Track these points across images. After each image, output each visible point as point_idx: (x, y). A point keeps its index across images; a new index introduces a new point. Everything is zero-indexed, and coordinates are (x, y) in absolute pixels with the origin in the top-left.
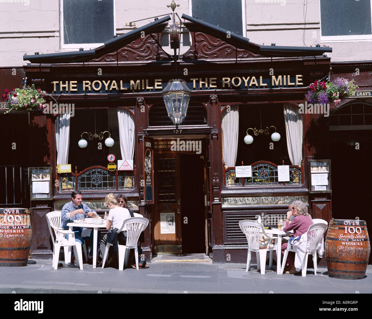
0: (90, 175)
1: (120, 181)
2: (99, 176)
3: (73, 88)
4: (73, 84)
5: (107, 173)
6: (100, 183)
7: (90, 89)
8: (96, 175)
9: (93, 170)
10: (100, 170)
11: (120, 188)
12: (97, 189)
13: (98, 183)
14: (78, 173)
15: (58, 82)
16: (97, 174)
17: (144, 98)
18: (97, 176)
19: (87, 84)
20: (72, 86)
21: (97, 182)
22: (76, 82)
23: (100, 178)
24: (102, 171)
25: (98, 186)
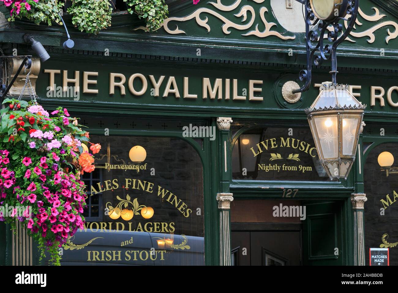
3: (90, 86)
4: (90, 77)
7: (123, 92)
15: (58, 71)
19: (118, 79)
20: (86, 81)
22: (96, 73)
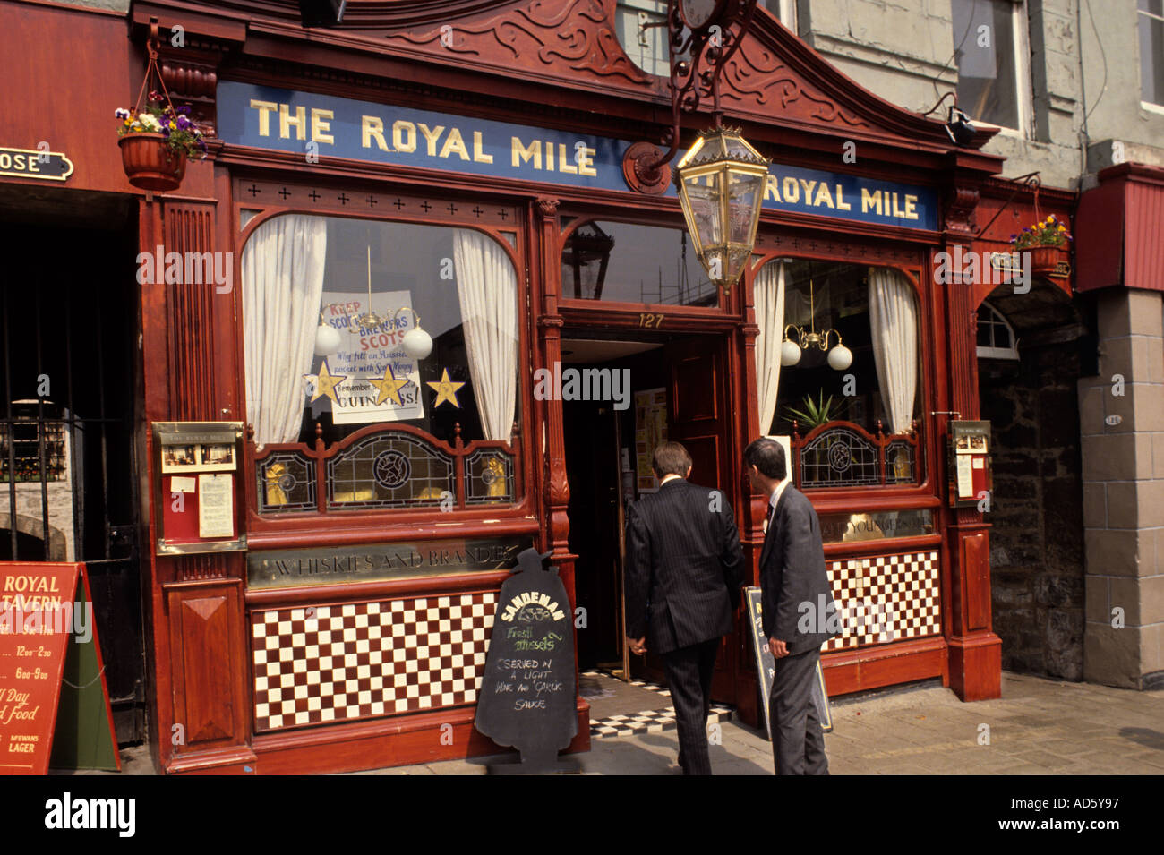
0: (371, 457)
1: (470, 477)
2: (399, 459)
3: (322, 132)
4: (322, 119)
5: (425, 448)
6: (402, 483)
8: (391, 455)
9: (377, 439)
10: (402, 438)
11: (470, 500)
12: (393, 505)
13: (395, 483)
14: (327, 447)
15: (273, 106)
16: (393, 452)
17: (560, 200)
18: (392, 459)
20: (317, 124)
21: (394, 480)
22: (330, 114)
23: (403, 466)
24: (410, 443)
25: (398, 494)
